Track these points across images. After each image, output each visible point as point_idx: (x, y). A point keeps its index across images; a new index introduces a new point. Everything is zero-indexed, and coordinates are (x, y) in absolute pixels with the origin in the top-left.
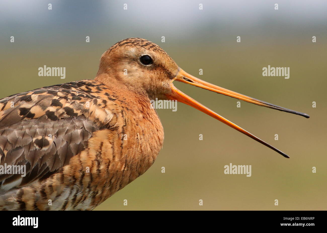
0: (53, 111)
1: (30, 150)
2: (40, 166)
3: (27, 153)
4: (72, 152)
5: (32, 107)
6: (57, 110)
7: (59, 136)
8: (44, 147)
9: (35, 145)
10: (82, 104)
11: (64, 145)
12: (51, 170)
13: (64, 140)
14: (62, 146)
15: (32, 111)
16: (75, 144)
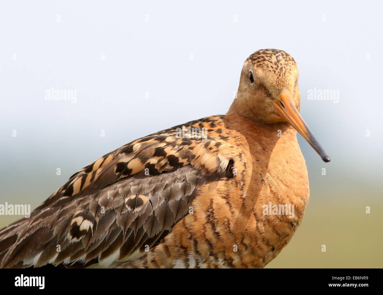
0: (154, 163)
1: (122, 213)
2: (136, 232)
3: (119, 216)
4: (172, 211)
5: (130, 161)
6: (159, 161)
7: (156, 193)
8: (137, 207)
9: (127, 206)
10: (191, 151)
11: (162, 203)
12: (150, 236)
13: (162, 198)
14: (160, 205)
15: (130, 166)
16: (174, 200)
